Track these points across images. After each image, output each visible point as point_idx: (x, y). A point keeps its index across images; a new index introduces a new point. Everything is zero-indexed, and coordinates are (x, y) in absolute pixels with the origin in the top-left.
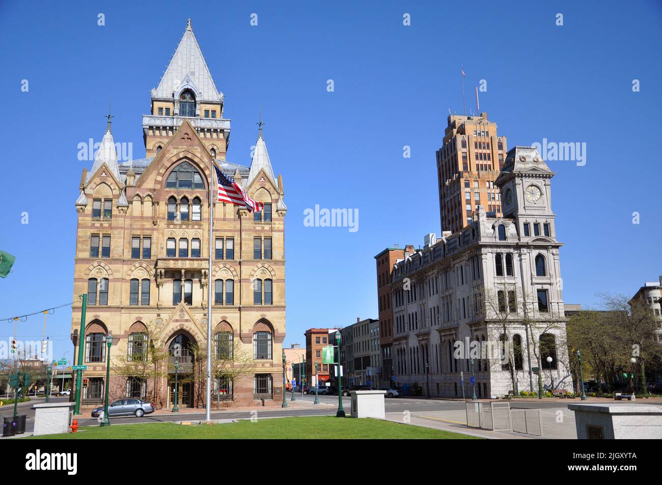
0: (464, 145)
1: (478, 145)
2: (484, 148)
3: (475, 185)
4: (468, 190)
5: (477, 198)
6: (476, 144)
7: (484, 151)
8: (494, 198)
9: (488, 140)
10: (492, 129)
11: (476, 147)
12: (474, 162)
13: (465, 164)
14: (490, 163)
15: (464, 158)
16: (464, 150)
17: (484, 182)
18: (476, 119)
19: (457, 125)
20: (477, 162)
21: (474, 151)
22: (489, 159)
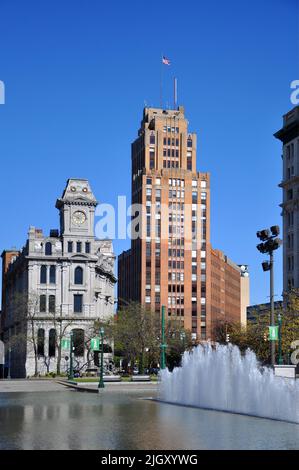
0: (152, 141)
1: (167, 141)
2: (173, 144)
3: (158, 182)
4: (149, 186)
5: (158, 195)
6: (165, 140)
7: (173, 148)
8: (175, 196)
9: (177, 136)
10: (183, 125)
11: (165, 143)
12: (161, 159)
13: (152, 160)
14: (177, 159)
15: (152, 154)
16: (152, 146)
17: (166, 179)
18: (171, 113)
19: (150, 119)
20: (165, 158)
21: (162, 147)
22: (177, 156)
